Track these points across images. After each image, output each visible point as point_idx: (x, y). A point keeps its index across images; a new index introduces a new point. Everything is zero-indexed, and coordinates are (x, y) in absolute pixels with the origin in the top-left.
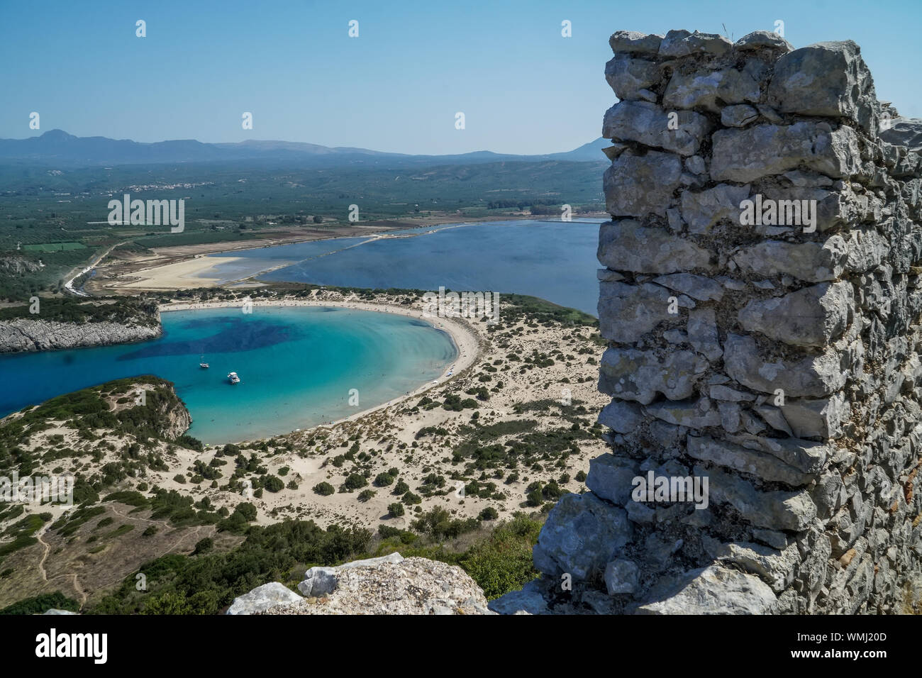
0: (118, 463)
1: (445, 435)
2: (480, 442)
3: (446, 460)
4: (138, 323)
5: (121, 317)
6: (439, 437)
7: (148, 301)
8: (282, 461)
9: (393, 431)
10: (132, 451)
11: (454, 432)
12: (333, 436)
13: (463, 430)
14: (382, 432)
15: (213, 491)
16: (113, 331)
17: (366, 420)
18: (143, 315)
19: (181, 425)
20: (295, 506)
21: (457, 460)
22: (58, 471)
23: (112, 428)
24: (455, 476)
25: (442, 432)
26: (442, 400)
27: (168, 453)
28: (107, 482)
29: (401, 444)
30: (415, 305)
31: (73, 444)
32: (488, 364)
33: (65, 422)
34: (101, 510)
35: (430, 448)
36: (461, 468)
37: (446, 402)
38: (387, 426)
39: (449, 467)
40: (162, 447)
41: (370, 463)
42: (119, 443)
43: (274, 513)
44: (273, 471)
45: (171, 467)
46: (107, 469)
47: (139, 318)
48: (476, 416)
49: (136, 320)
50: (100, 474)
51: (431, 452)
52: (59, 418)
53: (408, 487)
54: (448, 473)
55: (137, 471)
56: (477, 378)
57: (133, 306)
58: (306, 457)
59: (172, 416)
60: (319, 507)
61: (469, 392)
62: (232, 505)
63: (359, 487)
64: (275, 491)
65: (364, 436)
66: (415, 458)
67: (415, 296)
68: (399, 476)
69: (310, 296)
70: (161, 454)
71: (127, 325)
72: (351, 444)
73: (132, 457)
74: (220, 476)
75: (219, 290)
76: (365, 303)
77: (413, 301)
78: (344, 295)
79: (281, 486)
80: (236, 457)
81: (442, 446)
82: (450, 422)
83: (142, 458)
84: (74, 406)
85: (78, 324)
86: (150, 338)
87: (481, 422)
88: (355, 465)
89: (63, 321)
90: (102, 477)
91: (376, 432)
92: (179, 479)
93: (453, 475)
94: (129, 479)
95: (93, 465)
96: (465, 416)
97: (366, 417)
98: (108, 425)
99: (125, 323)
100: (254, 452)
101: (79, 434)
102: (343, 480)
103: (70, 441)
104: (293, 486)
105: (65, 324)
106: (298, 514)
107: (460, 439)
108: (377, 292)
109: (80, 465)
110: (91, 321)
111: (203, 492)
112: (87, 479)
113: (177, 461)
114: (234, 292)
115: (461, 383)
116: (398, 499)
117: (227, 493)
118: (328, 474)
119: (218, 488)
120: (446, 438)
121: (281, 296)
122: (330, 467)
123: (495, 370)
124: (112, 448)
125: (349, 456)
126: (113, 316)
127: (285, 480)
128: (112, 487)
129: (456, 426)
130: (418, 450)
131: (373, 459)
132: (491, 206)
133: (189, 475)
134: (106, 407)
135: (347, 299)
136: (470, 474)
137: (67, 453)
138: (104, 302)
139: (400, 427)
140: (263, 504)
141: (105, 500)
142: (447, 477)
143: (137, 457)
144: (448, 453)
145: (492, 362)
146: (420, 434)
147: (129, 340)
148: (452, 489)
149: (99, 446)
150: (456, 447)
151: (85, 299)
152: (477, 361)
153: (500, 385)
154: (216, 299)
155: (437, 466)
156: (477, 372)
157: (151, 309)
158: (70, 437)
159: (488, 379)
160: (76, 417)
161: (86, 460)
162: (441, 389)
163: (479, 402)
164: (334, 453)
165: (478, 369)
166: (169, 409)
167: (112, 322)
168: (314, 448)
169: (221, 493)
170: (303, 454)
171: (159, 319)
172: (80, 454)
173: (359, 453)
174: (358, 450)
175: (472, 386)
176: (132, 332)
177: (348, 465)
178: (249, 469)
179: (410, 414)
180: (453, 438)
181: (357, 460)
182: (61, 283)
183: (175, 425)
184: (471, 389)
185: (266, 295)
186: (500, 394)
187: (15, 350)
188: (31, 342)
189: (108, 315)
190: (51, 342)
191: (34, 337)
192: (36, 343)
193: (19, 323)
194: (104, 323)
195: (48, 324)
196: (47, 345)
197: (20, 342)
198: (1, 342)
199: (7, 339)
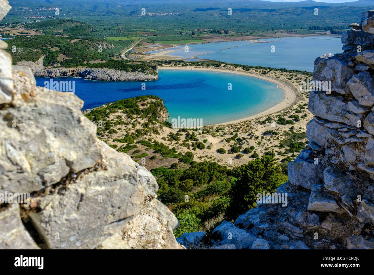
0: (142, 129)
1: (277, 135)
2: (293, 140)
3: (276, 146)
4: (149, 73)
5: (143, 70)
6: (274, 135)
7: (153, 64)
8: (205, 137)
9: (253, 130)
10: (147, 125)
11: (281, 134)
12: (226, 130)
13: (286, 133)
14: (248, 130)
15: (177, 145)
16: (140, 75)
17: (242, 124)
18: (151, 70)
19: (165, 117)
20: (209, 156)
21: (281, 146)
22: (119, 129)
23: (139, 115)
24: (280, 153)
25: (276, 134)
26: (277, 119)
27: (160, 128)
28: (137, 136)
29: (256, 136)
30: (268, 74)
31: (125, 120)
32: (300, 105)
33: (122, 110)
34: (135, 147)
35: (269, 140)
36: (283, 150)
37: (279, 120)
38: (251, 128)
39: (277, 149)
40: (158, 125)
41: (242, 143)
42: (142, 122)
43: (200, 158)
44: (201, 141)
45: (161, 133)
46: (137, 131)
47: (150, 71)
48: (292, 128)
49: (149, 72)
50: (135, 132)
51: (270, 142)
52: (120, 108)
53: (258, 155)
54: (276, 152)
55: (148, 133)
56: (295, 111)
57: (148, 65)
58: (215, 136)
59: (162, 113)
60: (219, 158)
61: (290, 117)
62: (184, 152)
63: (236, 152)
64: (201, 149)
65: (240, 131)
66: (262, 143)
67: (268, 70)
68: (254, 150)
69: (220, 67)
70: (157, 128)
71: (145, 74)
72: (234, 133)
73: (146, 127)
74: (180, 140)
75: (182, 61)
76: (245, 72)
77: (267, 73)
78: (236, 67)
79: (204, 147)
80: (186, 133)
81: (275, 140)
82: (280, 130)
83: (150, 129)
84: (125, 104)
85: (127, 72)
86: (154, 80)
87: (295, 131)
88: (235, 143)
90: (135, 134)
91: (246, 130)
92: (164, 139)
93: (279, 153)
94: (145, 136)
95: (132, 129)
96: (287, 128)
97: (242, 123)
98: (138, 114)
99: (144, 73)
100: (194, 132)
101: (127, 116)
102: (230, 148)
103: (124, 118)
104: (209, 148)
105: (121, 71)
106: (210, 160)
107: (284, 137)
109: (128, 128)
110: (131, 71)
111: (173, 145)
112: (130, 134)
113: (163, 132)
114: (189, 63)
115: (287, 112)
116: (253, 159)
117: (182, 147)
118: (224, 145)
119: (179, 145)
120: (277, 136)
121: (208, 66)
122: (225, 142)
123: (304, 108)
124: (139, 123)
125: (233, 139)
126: (140, 69)
127: (206, 145)
128: (139, 138)
129: (283, 131)
130: (264, 140)
131: (244, 141)
132: (311, 28)
133: (168, 138)
134: (137, 106)
135: (237, 69)
136: (287, 154)
137: (123, 123)
138: (137, 63)
139: (256, 129)
140: (196, 153)
141: (137, 143)
142: (276, 153)
143: (148, 128)
144: (277, 143)
145: (302, 104)
146: (265, 133)
147: (146, 80)
148: (278, 159)
149: (134, 121)
150: (281, 141)
151: (130, 62)
152: (295, 103)
153: (305, 115)
154: (181, 65)
155: (272, 148)
156: (295, 108)
157: (154, 68)
158: (124, 117)
159: (300, 112)
160: (126, 109)
161: (130, 126)
162: (277, 114)
163: (294, 122)
164: (227, 137)
165: (295, 107)
166: (161, 110)
167: (139, 72)
168: (218, 133)
169: (180, 147)
170: (214, 136)
171: (157, 72)
172: (127, 124)
173: (237, 138)
174: (237, 136)
175: (292, 114)
176: (147, 77)
177: (233, 142)
178: (191, 138)
179: (261, 124)
180: (281, 136)
181: (236, 141)
182: (120, 54)
183: (163, 117)
184: (291, 116)
185: (202, 65)
186: (305, 120)
187: (103, 80)
188: (109, 78)
189: (138, 68)
190: (116, 78)
191: (110, 75)
192: (111, 78)
193: (105, 69)
194: (137, 72)
195: (116, 71)
196: (115, 79)
197: (105, 77)
198: (98, 77)
199: (100, 75)
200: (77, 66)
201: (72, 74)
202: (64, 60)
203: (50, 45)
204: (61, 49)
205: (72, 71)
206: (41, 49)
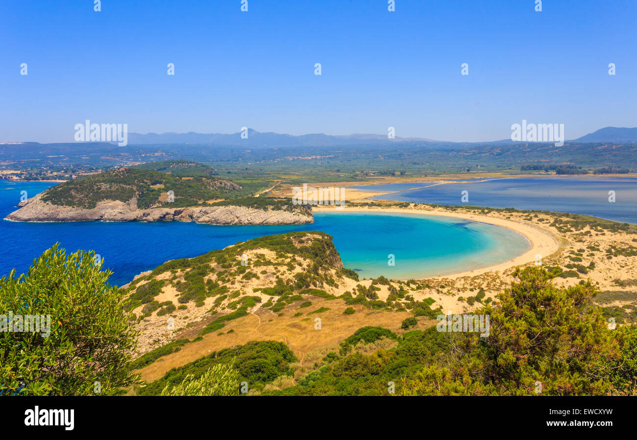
0: (305, 275)
4: (300, 213)
5: (290, 208)
8: (425, 294)
10: (314, 269)
16: (285, 216)
17: (482, 277)
18: (303, 209)
22: (264, 272)
23: (297, 254)
27: (337, 277)
28: (299, 285)
30: (490, 215)
31: (272, 259)
32: (572, 251)
34: (300, 299)
40: (333, 272)
42: (305, 263)
44: (419, 300)
45: (340, 286)
46: (298, 276)
47: (301, 211)
49: (299, 211)
50: (293, 279)
55: (318, 283)
56: (569, 259)
61: (568, 267)
67: (487, 210)
69: (409, 207)
70: (332, 276)
71: (294, 213)
73: (314, 273)
74: (378, 297)
76: (450, 212)
77: (487, 213)
78: (434, 208)
80: (388, 286)
83: (321, 276)
85: (265, 211)
86: (308, 223)
89: (256, 208)
90: (295, 282)
92: (348, 294)
94: (313, 287)
95: (288, 272)
97: (482, 275)
98: (295, 253)
100: (400, 285)
101: (277, 255)
103: (270, 258)
104: (439, 312)
105: (257, 210)
108: (458, 207)
109: (279, 271)
110: (272, 209)
112: (284, 281)
113: (344, 283)
114: (358, 203)
115: (556, 261)
118: (464, 309)
122: (465, 304)
123: (581, 255)
124: (300, 264)
125: (478, 299)
126: (285, 207)
127: (432, 308)
133: (355, 293)
134: (291, 244)
135: (436, 210)
137: (269, 263)
138: (281, 200)
141: (301, 293)
143: (317, 274)
145: (575, 250)
147: (295, 223)
149: (291, 262)
151: (269, 198)
152: (562, 248)
153: (592, 265)
156: (565, 255)
159: (579, 260)
160: (273, 246)
161: (283, 268)
163: (581, 274)
164: (465, 295)
165: (565, 253)
167: (285, 211)
170: (439, 292)
171: (312, 214)
172: (278, 265)
174: (484, 295)
176: (296, 218)
177: (478, 305)
178: (400, 296)
181: (485, 304)
182: (252, 195)
184: (568, 265)
185: (379, 206)
186: (596, 271)
187: (227, 223)
188: (237, 219)
190: (248, 220)
191: (238, 216)
192: (240, 220)
193: (230, 208)
194: (281, 211)
195: (247, 209)
196: (246, 222)
197: (230, 219)
198: (219, 218)
199: (223, 217)
203: (151, 181)
204: (166, 186)
206: (137, 185)
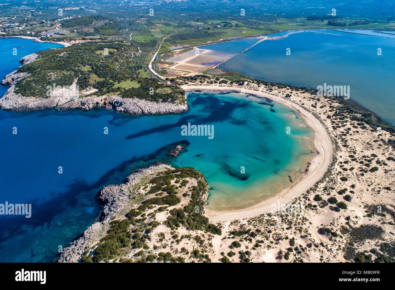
5: (173, 100)
6: (333, 238)
9: (307, 224)
11: (339, 232)
16: (170, 107)
18: (181, 98)
30: (292, 98)
32: (341, 163)
47: (179, 100)
49: (178, 102)
56: (340, 177)
61: (339, 193)
67: (290, 90)
69: (244, 85)
71: (175, 104)
77: (290, 95)
78: (259, 86)
82: (336, 223)
85: (157, 103)
86: (184, 111)
87: (352, 224)
89: (151, 101)
96: (342, 217)
99: (174, 103)
105: (152, 102)
110: (162, 102)
123: (346, 169)
126: (170, 100)
129: (339, 226)
130: (325, 251)
134: (179, 201)
135: (260, 89)
138: (166, 90)
139: (309, 220)
145: (343, 161)
147: (176, 112)
153: (353, 186)
157: (183, 93)
159: (346, 179)
167: (169, 103)
171: (186, 97)
176: (177, 108)
185: (226, 82)
187: (135, 113)
188: (140, 110)
189: (168, 99)
190: (148, 111)
191: (141, 108)
192: (142, 111)
193: (136, 100)
194: (167, 103)
195: (146, 102)
196: (146, 112)
197: (137, 110)
198: (130, 109)
199: (132, 108)
200: (108, 92)
201: (105, 104)
202: (96, 82)
203: (82, 64)
204: (92, 68)
205: (104, 99)
206: (74, 70)
